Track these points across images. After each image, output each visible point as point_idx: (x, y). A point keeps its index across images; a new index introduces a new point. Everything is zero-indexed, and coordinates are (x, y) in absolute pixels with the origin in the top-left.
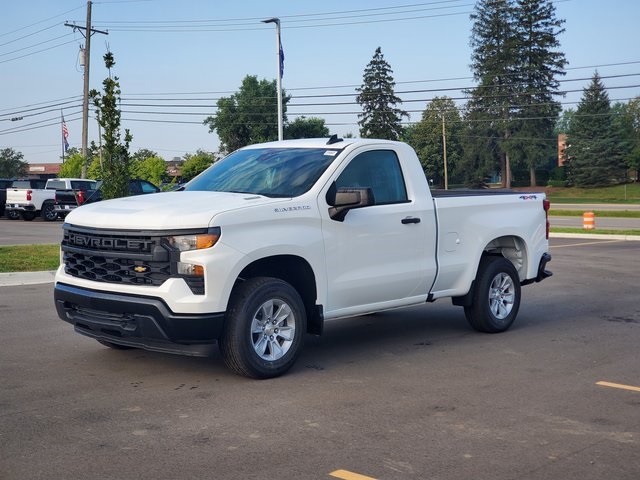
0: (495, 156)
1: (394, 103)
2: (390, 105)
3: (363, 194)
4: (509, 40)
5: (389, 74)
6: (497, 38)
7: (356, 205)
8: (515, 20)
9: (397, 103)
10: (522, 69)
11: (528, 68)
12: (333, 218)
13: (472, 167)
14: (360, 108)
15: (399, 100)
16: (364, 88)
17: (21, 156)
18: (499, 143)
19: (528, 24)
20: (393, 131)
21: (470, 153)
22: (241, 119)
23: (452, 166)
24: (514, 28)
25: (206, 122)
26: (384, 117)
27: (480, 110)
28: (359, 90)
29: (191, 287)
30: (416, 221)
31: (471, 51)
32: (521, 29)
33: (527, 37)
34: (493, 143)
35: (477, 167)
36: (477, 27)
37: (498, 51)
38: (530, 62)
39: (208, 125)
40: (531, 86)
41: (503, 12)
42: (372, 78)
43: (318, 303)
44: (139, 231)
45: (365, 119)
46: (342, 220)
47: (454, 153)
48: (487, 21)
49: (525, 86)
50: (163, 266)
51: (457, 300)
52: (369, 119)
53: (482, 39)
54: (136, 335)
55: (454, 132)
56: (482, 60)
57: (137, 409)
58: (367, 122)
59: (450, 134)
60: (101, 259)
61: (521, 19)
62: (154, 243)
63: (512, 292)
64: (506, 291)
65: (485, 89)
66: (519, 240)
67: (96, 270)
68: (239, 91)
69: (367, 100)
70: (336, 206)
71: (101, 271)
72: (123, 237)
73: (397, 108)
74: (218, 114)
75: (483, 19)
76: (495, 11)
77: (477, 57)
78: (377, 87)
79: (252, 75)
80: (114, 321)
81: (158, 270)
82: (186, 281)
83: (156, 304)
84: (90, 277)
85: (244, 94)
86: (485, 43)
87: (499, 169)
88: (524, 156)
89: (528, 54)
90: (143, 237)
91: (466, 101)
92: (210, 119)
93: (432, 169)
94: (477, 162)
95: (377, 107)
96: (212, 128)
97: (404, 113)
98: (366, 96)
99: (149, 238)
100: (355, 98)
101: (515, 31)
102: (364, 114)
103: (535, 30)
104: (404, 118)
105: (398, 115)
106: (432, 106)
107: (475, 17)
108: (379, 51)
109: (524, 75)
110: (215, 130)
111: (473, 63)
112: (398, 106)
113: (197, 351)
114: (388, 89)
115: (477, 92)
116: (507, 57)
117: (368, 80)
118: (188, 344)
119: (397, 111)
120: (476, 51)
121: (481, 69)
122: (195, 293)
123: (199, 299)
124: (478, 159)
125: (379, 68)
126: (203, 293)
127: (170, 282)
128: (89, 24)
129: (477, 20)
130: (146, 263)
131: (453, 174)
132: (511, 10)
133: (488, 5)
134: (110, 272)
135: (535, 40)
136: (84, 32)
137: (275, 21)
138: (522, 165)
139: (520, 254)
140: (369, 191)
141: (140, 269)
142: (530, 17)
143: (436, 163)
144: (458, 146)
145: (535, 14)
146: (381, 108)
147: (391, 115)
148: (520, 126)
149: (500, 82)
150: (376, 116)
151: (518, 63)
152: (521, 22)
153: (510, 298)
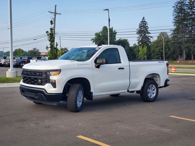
0: (180, 50)
1: (148, 34)
2: (147, 35)
3: (104, 60)
4: (185, 14)
5: (147, 25)
6: (181, 14)
7: (102, 64)
8: (187, 8)
9: (149, 34)
10: (189, 23)
11: (191, 23)
12: (96, 67)
13: (172, 54)
14: (138, 36)
15: (150, 33)
16: (139, 29)
17: (38, 50)
18: (182, 46)
19: (191, 9)
20: (148, 43)
21: (172, 49)
22: (102, 39)
23: (166, 53)
24: (187, 10)
25: (91, 40)
26: (145, 38)
27: (176, 36)
28: (137, 30)
29: (53, 86)
30: (123, 68)
31: (173, 18)
32: (189, 11)
33: (191, 13)
34: (180, 46)
35: (174, 54)
36: (175, 10)
37: (182, 17)
38: (192, 21)
39: (92, 41)
40: (192, 28)
41: (183, 5)
42: (141, 26)
43: (91, 91)
44: (39, 70)
45: (139, 39)
46: (99, 68)
47: (167, 49)
48: (178, 8)
49: (190, 28)
50: (45, 80)
51: (138, 92)
52: (140, 39)
53: (176, 14)
54: (38, 99)
55: (167, 43)
56: (176, 20)
57: (35, 119)
58: (140, 40)
59: (166, 43)
60: (30, 78)
61: (189, 8)
62: (43, 73)
63: (155, 90)
64: (154, 90)
65: (177, 29)
66: (158, 75)
67: (29, 81)
68: (102, 31)
69: (140, 33)
70: (97, 64)
71: (30, 82)
72: (35, 72)
73: (149, 35)
74: (95, 37)
75: (177, 8)
76: (181, 5)
77: (175, 19)
78: (143, 29)
79: (105, 26)
80: (33, 95)
81: (44, 81)
82: (52, 84)
83: (43, 91)
84: (28, 83)
85: (103, 31)
86: (177, 15)
87: (181, 54)
88: (190, 50)
89: (191, 18)
90: (40, 72)
91: (171, 33)
92: (93, 39)
93: (160, 54)
94: (174, 52)
95: (143, 35)
96: (93, 42)
97: (151, 37)
98: (139, 32)
99: (42, 72)
100: (136, 32)
101: (187, 11)
102: (139, 37)
103: (193, 11)
104: (151, 39)
105: (150, 38)
106: (160, 35)
107: (174, 7)
108: (144, 18)
109: (190, 25)
110: (94, 42)
111: (173, 21)
112: (150, 35)
113: (55, 104)
114: (146, 30)
115: (174, 31)
116: (184, 19)
117: (140, 27)
118: (52, 102)
119: (149, 36)
120: (174, 17)
121: (176, 23)
122: (54, 88)
123: (55, 89)
124: (174, 51)
125: (144, 23)
126: (56, 88)
127: (47, 84)
128: (55, 11)
129: (175, 8)
130: (41, 79)
131: (167, 56)
132: (186, 5)
133: (178, 3)
134: (32, 82)
135: (194, 14)
136: (54, 14)
137: (107, 10)
138: (189, 53)
139: (158, 79)
140: (106, 60)
141: (40, 81)
142: (192, 7)
143: (161, 52)
144: (169, 47)
145: (193, 6)
146: (144, 35)
147: (147, 38)
148: (188, 41)
149: (182, 27)
150: (143, 38)
151: (188, 21)
152: (189, 9)
153: (155, 92)
